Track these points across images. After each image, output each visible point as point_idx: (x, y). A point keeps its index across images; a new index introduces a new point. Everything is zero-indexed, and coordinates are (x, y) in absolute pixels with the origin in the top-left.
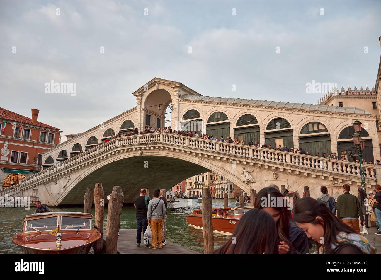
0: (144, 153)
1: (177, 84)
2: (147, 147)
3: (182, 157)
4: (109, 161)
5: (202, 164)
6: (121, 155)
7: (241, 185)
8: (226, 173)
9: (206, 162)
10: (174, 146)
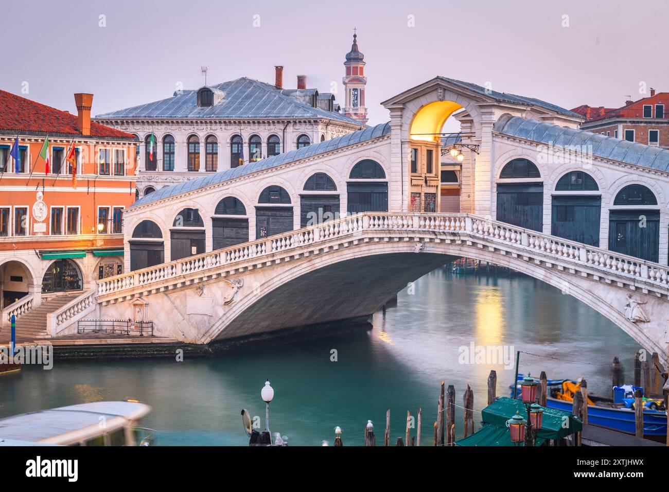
0: (428, 249)
1: (489, 101)
2: (437, 238)
3: (511, 264)
4: (342, 257)
5: (551, 281)
6: (373, 247)
7: (623, 325)
8: (598, 301)
9: (559, 278)
10: (496, 244)
